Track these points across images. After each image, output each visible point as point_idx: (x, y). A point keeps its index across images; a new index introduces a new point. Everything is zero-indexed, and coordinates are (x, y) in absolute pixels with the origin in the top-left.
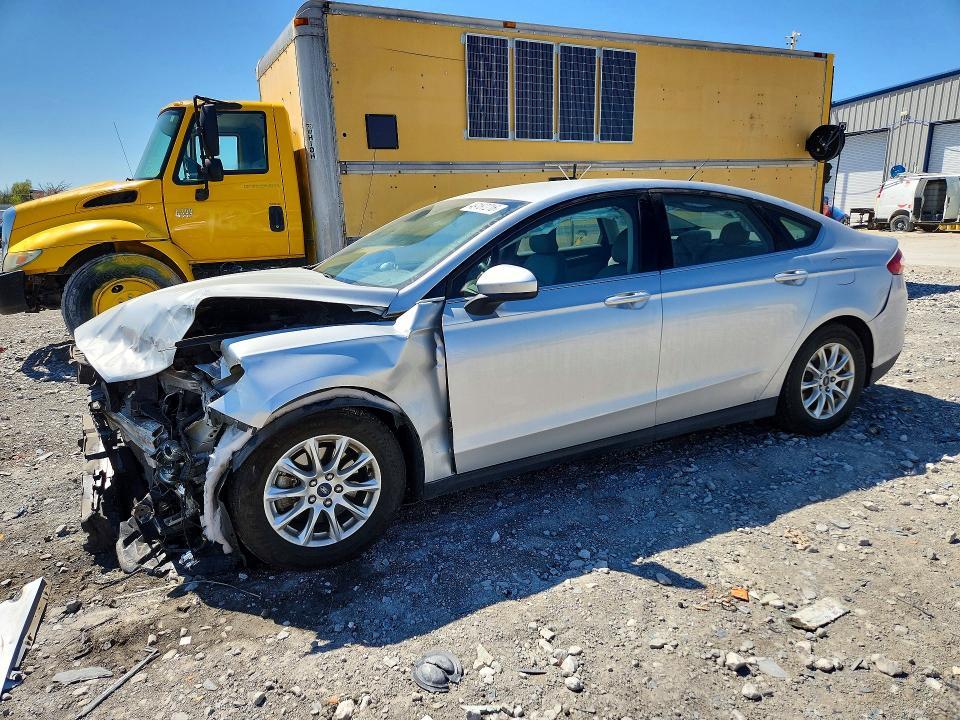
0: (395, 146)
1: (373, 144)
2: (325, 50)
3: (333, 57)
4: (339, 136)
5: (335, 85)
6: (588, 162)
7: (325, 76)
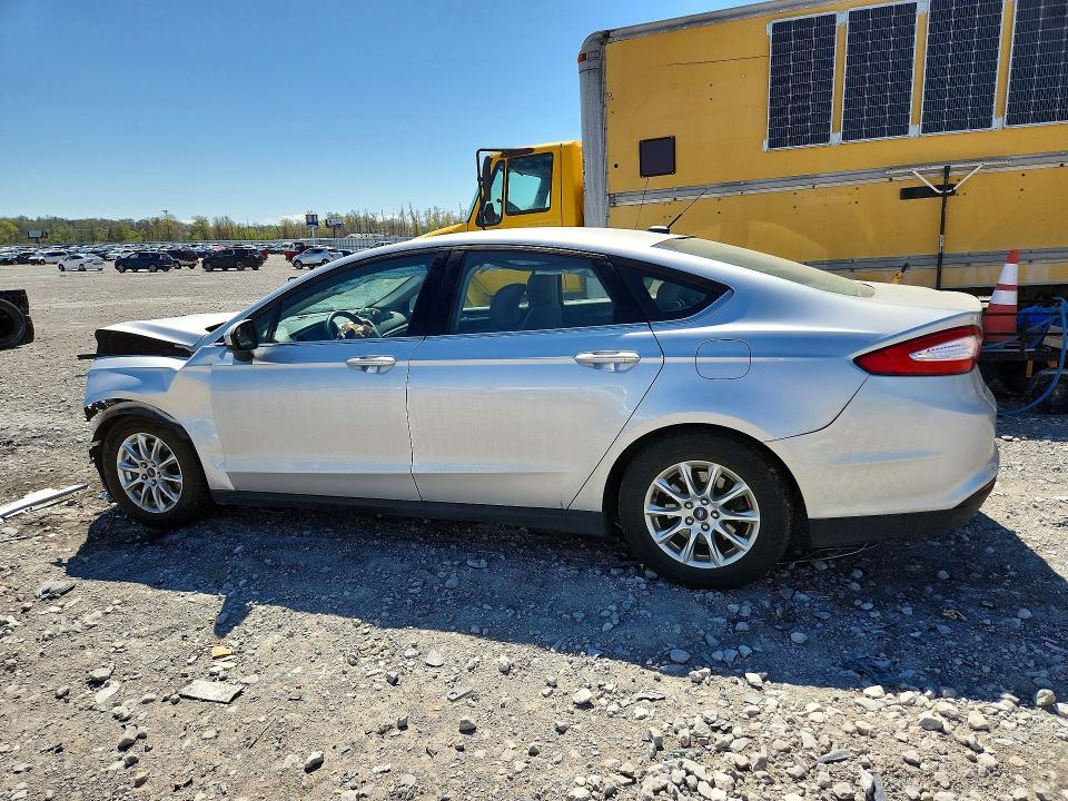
0: (672, 171)
1: (646, 171)
2: (601, 81)
3: (609, 87)
4: (611, 166)
5: (610, 114)
6: (979, 161)
7: (599, 108)
